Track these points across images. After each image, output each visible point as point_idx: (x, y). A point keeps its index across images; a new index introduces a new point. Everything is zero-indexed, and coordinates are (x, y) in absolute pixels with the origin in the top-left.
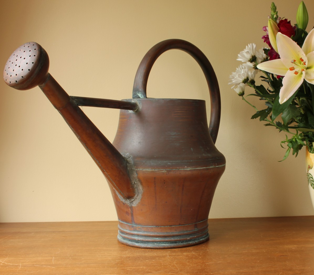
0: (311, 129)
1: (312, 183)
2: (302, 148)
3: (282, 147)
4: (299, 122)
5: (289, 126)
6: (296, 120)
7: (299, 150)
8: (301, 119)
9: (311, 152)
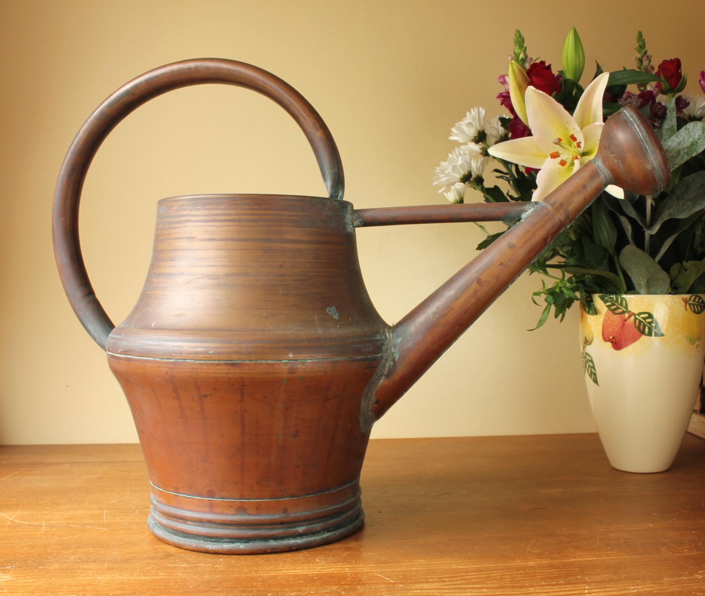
0: (590, 268)
1: (591, 371)
2: (573, 304)
3: (535, 303)
4: (566, 256)
5: (548, 263)
6: (561, 253)
7: (567, 309)
8: (572, 250)
9: (589, 313)
